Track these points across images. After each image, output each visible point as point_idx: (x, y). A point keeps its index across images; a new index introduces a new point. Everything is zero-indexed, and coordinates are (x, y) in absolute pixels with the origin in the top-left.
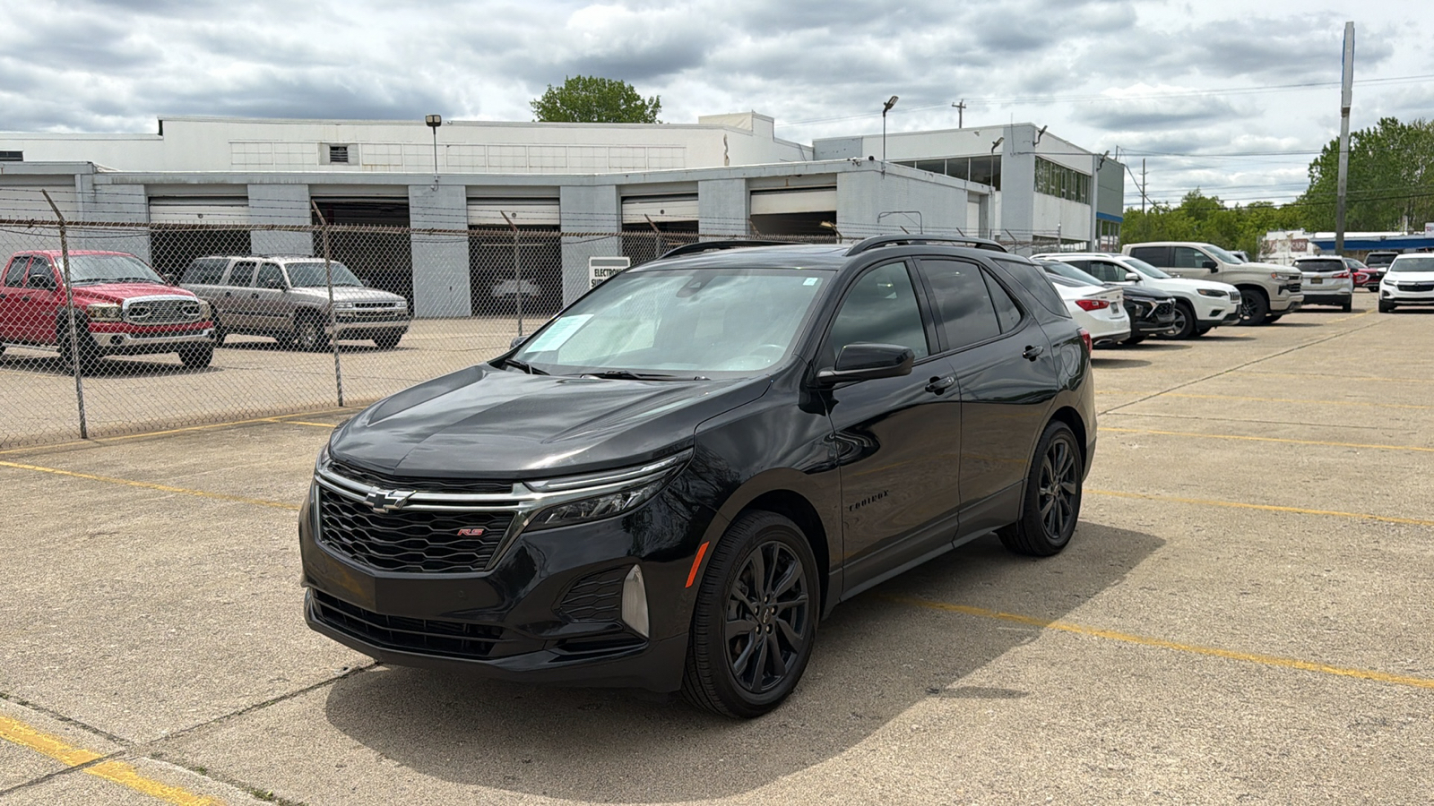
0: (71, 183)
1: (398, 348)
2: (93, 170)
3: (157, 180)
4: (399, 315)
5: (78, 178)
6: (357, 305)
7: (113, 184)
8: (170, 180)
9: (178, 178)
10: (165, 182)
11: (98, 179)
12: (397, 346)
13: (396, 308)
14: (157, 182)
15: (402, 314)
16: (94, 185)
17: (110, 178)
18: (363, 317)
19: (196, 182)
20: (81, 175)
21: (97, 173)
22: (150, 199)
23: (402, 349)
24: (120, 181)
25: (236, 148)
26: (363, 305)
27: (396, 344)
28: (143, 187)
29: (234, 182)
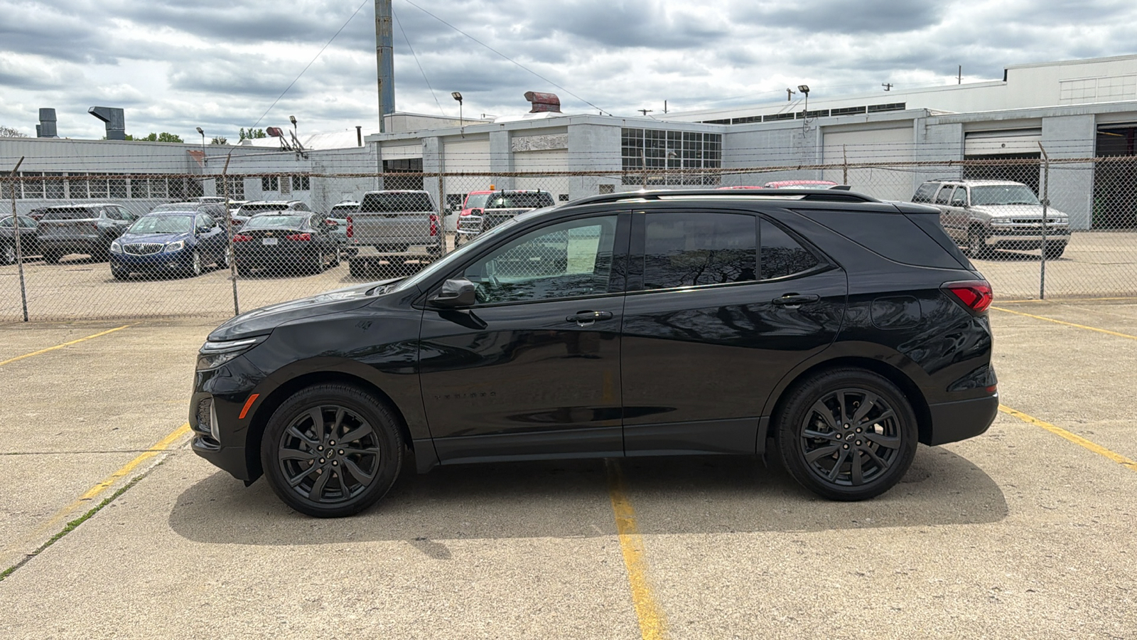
0: (911, 125)
1: (1062, 259)
2: (927, 114)
3: (972, 118)
4: (1058, 230)
5: (916, 121)
6: (1014, 221)
7: (940, 124)
8: (981, 118)
9: (987, 116)
10: (978, 120)
11: (930, 121)
12: (1061, 257)
13: (1055, 224)
14: (971, 121)
15: (1061, 229)
16: (926, 126)
17: (938, 120)
18: (1018, 231)
19: (1001, 119)
20: (918, 119)
21: (930, 116)
22: (966, 134)
23: (1066, 259)
24: (946, 121)
25: (1067, 86)
26: (1019, 221)
27: (1060, 255)
28: (961, 124)
29: (1032, 117)
